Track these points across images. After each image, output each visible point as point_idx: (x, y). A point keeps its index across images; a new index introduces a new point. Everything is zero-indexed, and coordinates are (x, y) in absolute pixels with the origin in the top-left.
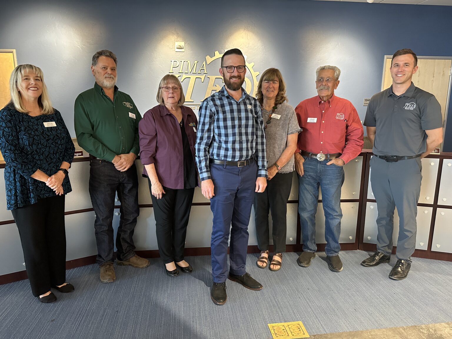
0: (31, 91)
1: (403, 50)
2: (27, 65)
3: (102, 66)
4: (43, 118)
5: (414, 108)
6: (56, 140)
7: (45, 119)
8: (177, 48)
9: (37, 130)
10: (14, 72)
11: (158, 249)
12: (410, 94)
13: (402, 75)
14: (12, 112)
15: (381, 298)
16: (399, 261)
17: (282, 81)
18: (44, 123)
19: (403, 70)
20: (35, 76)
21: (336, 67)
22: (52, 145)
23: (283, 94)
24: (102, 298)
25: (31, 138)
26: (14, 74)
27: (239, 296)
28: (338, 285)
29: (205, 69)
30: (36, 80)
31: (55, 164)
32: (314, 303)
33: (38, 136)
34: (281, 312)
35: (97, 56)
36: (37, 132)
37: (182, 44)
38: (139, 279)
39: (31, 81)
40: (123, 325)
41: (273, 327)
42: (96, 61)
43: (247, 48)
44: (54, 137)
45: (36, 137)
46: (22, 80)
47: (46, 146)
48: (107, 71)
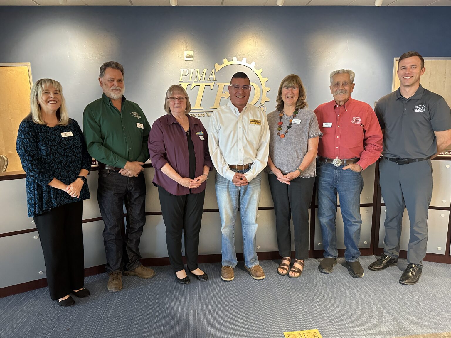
0: (50, 104)
1: (409, 52)
2: (47, 79)
3: (109, 79)
4: (61, 129)
5: (424, 110)
6: (73, 149)
7: (63, 130)
8: (186, 57)
9: (54, 140)
10: (35, 86)
11: (168, 257)
12: (420, 96)
13: (410, 77)
14: (31, 123)
15: (399, 305)
16: (410, 266)
17: (302, 87)
18: (61, 133)
19: (410, 71)
20: (54, 90)
21: (350, 70)
22: (69, 154)
23: (303, 99)
24: (116, 306)
25: (48, 149)
26: (34, 87)
27: (253, 304)
28: (354, 292)
29: (214, 76)
30: (55, 93)
31: (73, 171)
32: (330, 311)
33: (56, 145)
34: (297, 320)
35: (103, 67)
36: (54, 142)
37: (191, 53)
38: (153, 287)
39: (51, 95)
40: (138, 334)
41: (289, 335)
42: (103, 73)
43: (255, 54)
44: (72, 146)
45: (53, 147)
46: (43, 94)
47: (64, 155)
48: (113, 83)
